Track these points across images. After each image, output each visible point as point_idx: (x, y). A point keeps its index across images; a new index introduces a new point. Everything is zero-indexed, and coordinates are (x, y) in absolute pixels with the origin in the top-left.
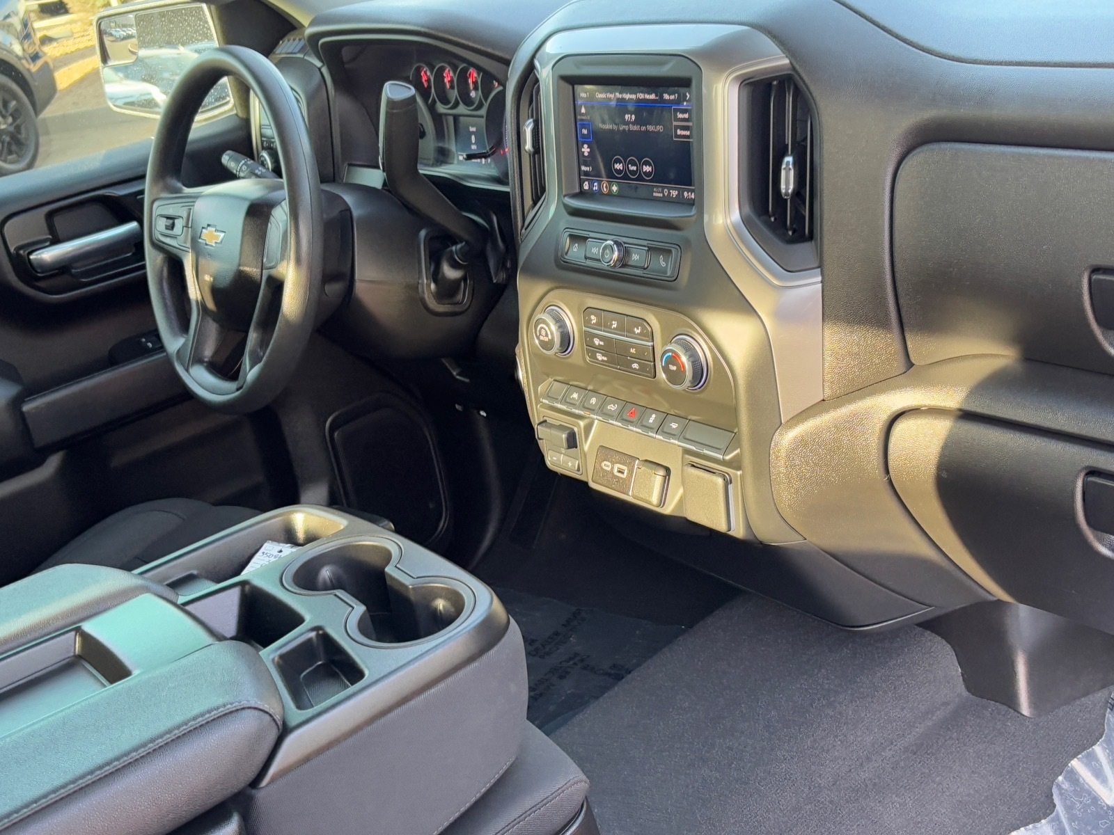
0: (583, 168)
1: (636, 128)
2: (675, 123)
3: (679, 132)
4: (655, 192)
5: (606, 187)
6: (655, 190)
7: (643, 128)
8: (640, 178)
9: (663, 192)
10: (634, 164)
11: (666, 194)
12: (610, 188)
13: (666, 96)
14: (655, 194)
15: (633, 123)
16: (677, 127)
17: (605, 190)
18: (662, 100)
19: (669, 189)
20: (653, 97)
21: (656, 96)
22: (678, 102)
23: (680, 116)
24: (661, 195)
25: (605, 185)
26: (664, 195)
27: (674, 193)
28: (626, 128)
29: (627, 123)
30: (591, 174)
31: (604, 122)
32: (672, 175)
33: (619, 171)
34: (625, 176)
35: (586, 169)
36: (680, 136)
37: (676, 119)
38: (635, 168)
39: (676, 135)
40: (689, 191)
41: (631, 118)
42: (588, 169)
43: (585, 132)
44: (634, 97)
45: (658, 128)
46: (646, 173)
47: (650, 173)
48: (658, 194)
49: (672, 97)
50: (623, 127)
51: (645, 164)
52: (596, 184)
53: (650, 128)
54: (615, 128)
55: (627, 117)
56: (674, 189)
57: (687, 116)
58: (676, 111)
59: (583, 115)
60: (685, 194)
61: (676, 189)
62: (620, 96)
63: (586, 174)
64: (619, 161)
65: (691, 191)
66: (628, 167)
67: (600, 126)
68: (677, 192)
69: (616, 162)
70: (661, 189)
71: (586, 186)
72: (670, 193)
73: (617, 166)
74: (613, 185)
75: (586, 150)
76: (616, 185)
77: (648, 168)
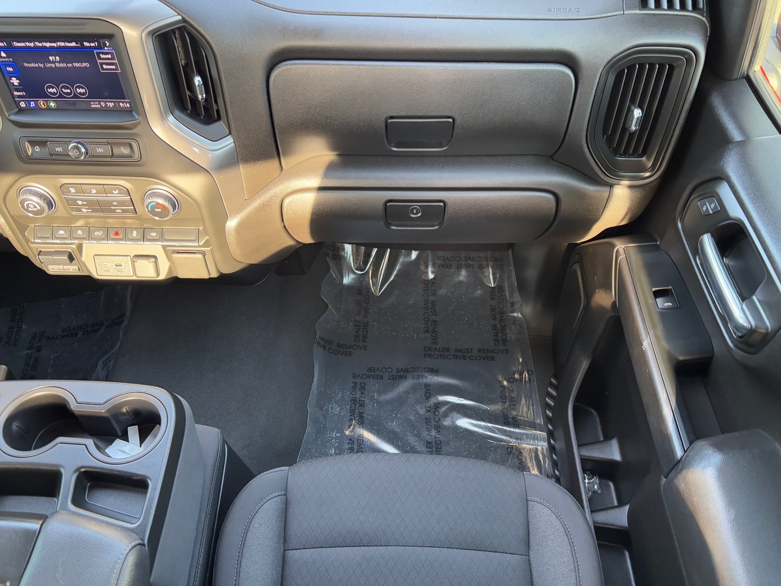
0: (16, 93)
1: (62, 65)
2: (100, 61)
3: (105, 67)
5: (44, 104)
6: (91, 103)
7: (70, 65)
8: (76, 97)
10: (67, 88)
11: (103, 106)
12: (47, 104)
13: (86, 44)
14: (92, 106)
15: (59, 62)
16: (102, 64)
17: (43, 106)
18: (83, 46)
19: (105, 102)
20: (74, 44)
21: (76, 44)
22: (99, 47)
23: (102, 56)
24: (99, 106)
25: (42, 103)
26: (101, 105)
27: (111, 105)
28: (53, 65)
29: (53, 62)
30: (27, 96)
32: (106, 94)
33: (54, 94)
34: (61, 96)
35: (19, 94)
36: (107, 69)
37: (100, 58)
38: (69, 91)
39: (103, 69)
40: (123, 102)
41: (55, 59)
42: (22, 94)
43: (11, 69)
44: (54, 45)
45: (84, 65)
46: (80, 93)
47: (84, 94)
48: (96, 106)
49: (92, 45)
50: (49, 65)
51: (79, 87)
52: (33, 103)
53: (76, 65)
54: (41, 65)
55: (51, 58)
56: (109, 102)
57: (109, 56)
58: (98, 54)
59: (4, 58)
60: (121, 104)
61: (111, 102)
62: (40, 45)
63: (20, 97)
64: (51, 87)
65: (125, 102)
66: (62, 90)
67: (26, 65)
68: (113, 104)
69: (49, 88)
70: (97, 103)
71: (23, 105)
72: (106, 104)
73: (51, 90)
74: (50, 103)
75: (15, 81)
76: (53, 103)
77: (82, 90)
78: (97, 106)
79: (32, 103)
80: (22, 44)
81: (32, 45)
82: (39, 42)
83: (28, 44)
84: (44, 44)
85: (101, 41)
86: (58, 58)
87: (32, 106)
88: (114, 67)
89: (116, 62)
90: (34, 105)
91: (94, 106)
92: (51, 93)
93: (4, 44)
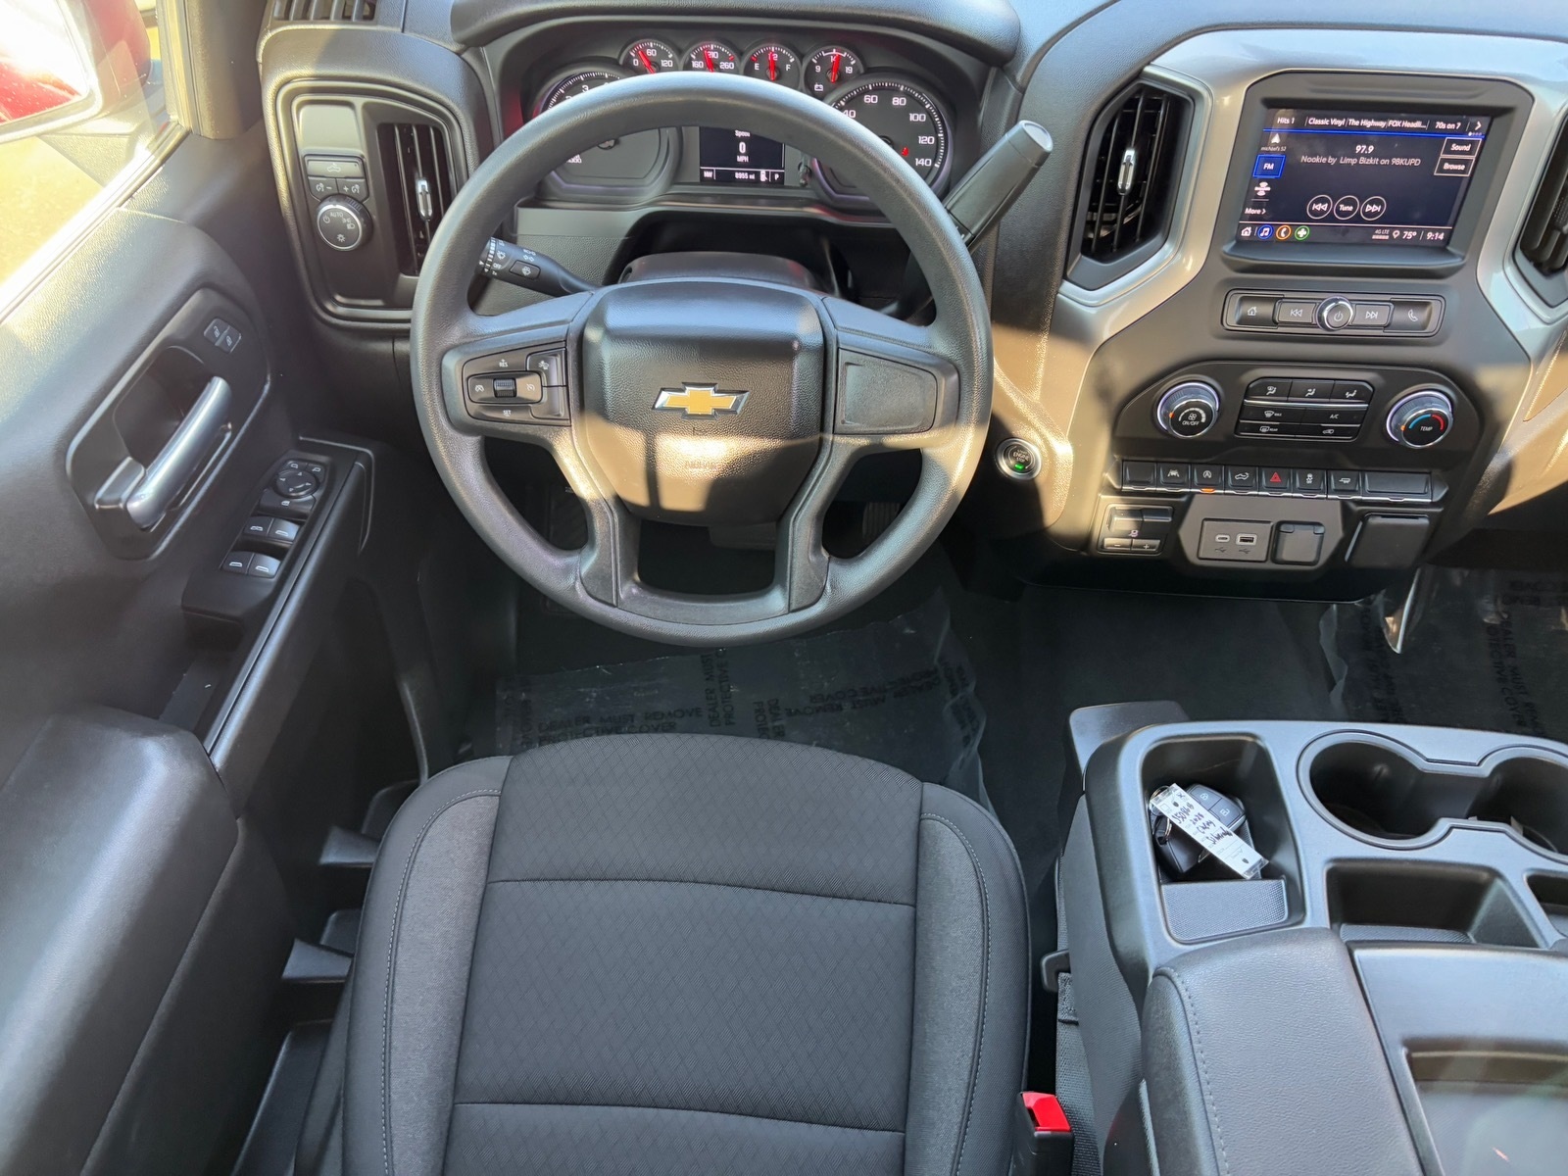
0: (1249, 211)
1: (1371, 161)
2: (1443, 156)
3: (1447, 166)
4: (1377, 234)
5: (1286, 232)
6: (1377, 232)
7: (1384, 162)
8: (1358, 219)
9: (1390, 234)
10: (1346, 203)
11: (1395, 236)
12: (1293, 232)
13: (1441, 125)
14: (1374, 237)
15: (1368, 156)
16: (1444, 162)
17: (1283, 235)
18: (1432, 129)
19: (1402, 230)
20: (1418, 124)
21: (1423, 124)
22: (1462, 132)
23: (1455, 147)
24: (1387, 237)
25: (1285, 230)
26: (1391, 237)
27: (1411, 235)
28: (1353, 161)
29: (1358, 156)
30: (1266, 217)
31: (1313, 155)
32: (1417, 215)
33: (1319, 213)
34: (1331, 218)
35: (1254, 212)
36: (1449, 171)
37: (1448, 151)
38: (1350, 208)
39: (1441, 170)
40: (1434, 231)
41: (1367, 149)
42: (1259, 212)
43: (1271, 167)
44: (1382, 124)
45: (1412, 161)
46: (1370, 214)
47: (1376, 213)
48: (1380, 237)
49: (1451, 126)
50: (1347, 160)
51: (1371, 203)
52: (1268, 229)
53: (1397, 161)
54: (1332, 160)
55: (1359, 148)
56: (1409, 230)
57: (1467, 148)
58: (1451, 142)
59: (1275, 145)
60: (1430, 235)
61: (1413, 230)
62: (1357, 123)
63: (1253, 217)
64: (1323, 201)
65: (1440, 231)
66: (1338, 207)
67: (1305, 159)
68: (1415, 234)
69: (1317, 202)
70: (1387, 231)
71: (1246, 233)
72: (1402, 234)
73: (1318, 207)
74: (1300, 230)
75: (1263, 189)
76: (1306, 229)
77: (1375, 208)
78: (1384, 237)
79: (1265, 229)
80: (1325, 122)
81: (1340, 123)
82: (1356, 120)
83: (1335, 122)
84: (1365, 123)
85: (1472, 119)
86: (1371, 148)
87: (1262, 235)
88: (1462, 167)
89: (1473, 158)
90: (1267, 234)
91: (1377, 237)
92: (1316, 213)
93: (1291, 121)
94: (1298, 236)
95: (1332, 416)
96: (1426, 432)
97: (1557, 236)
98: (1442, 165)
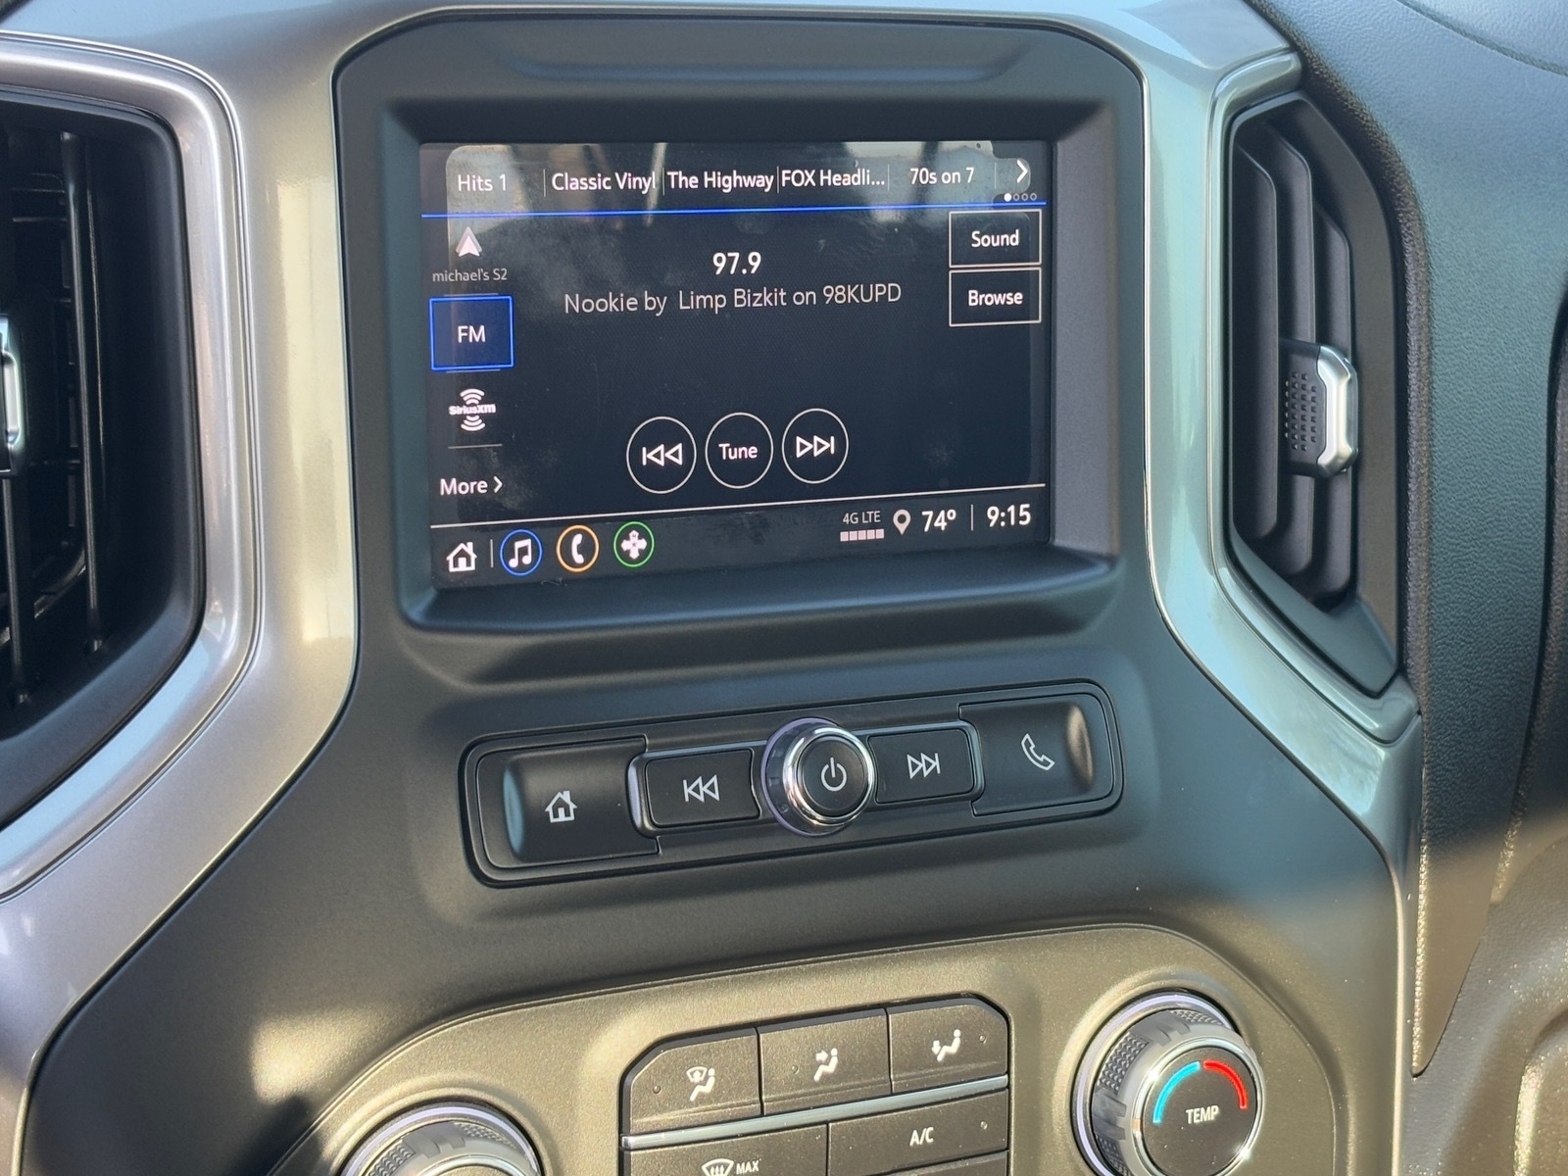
0: (449, 487)
1: (765, 298)
2: (955, 269)
3: (974, 298)
4: (850, 528)
5: (586, 549)
6: (847, 519)
7: (804, 298)
8: (778, 485)
9: (886, 523)
10: (740, 434)
11: (902, 528)
12: (606, 546)
13: (923, 175)
14: (844, 537)
15: (753, 283)
16: (965, 283)
17: (579, 559)
18: (904, 189)
19: (915, 507)
24: (880, 534)
25: (578, 539)
26: (891, 530)
27: (943, 518)
28: (718, 303)
29: (726, 284)
30: (509, 503)
31: (595, 287)
32: (940, 453)
33: (666, 475)
34: (701, 490)
35: (466, 488)
36: (983, 312)
37: (965, 252)
38: (752, 452)
39: (963, 311)
40: (1000, 501)
41: (744, 263)
42: (481, 487)
43: (478, 335)
44: (764, 182)
45: (878, 291)
46: (809, 464)
47: (828, 461)
48: (862, 535)
49: (951, 177)
50: (699, 300)
51: (807, 430)
52: (527, 543)
53: (839, 294)
54: (653, 304)
55: (719, 261)
56: (932, 503)
57: (1013, 240)
58: (964, 226)
59: (471, 262)
60: (993, 514)
61: (942, 504)
62: (692, 182)
63: (469, 507)
64: (670, 437)
65: (1017, 499)
66: (716, 452)
67: (572, 303)
68: (952, 514)
69: (650, 439)
70: (874, 515)
71: (462, 561)
72: (918, 521)
73: (659, 455)
74: (625, 536)
75: (473, 410)
76: (643, 535)
77: (819, 446)
78: (871, 535)
79: (518, 545)
80: (601, 183)
81: (646, 184)
82: (687, 174)
83: (631, 181)
84: (713, 179)
85: (1000, 153)
86: (755, 260)
87: (514, 563)
88: (1017, 298)
89: (1035, 266)
90: (527, 560)
91: (853, 536)
92: (651, 474)
93: (497, 183)
94: (625, 555)
95: (915, 1139)
96: (1205, 1125)
97: (1304, 487)
98: (961, 298)
